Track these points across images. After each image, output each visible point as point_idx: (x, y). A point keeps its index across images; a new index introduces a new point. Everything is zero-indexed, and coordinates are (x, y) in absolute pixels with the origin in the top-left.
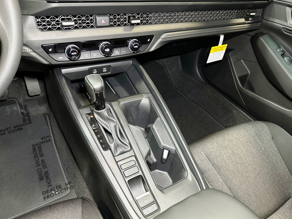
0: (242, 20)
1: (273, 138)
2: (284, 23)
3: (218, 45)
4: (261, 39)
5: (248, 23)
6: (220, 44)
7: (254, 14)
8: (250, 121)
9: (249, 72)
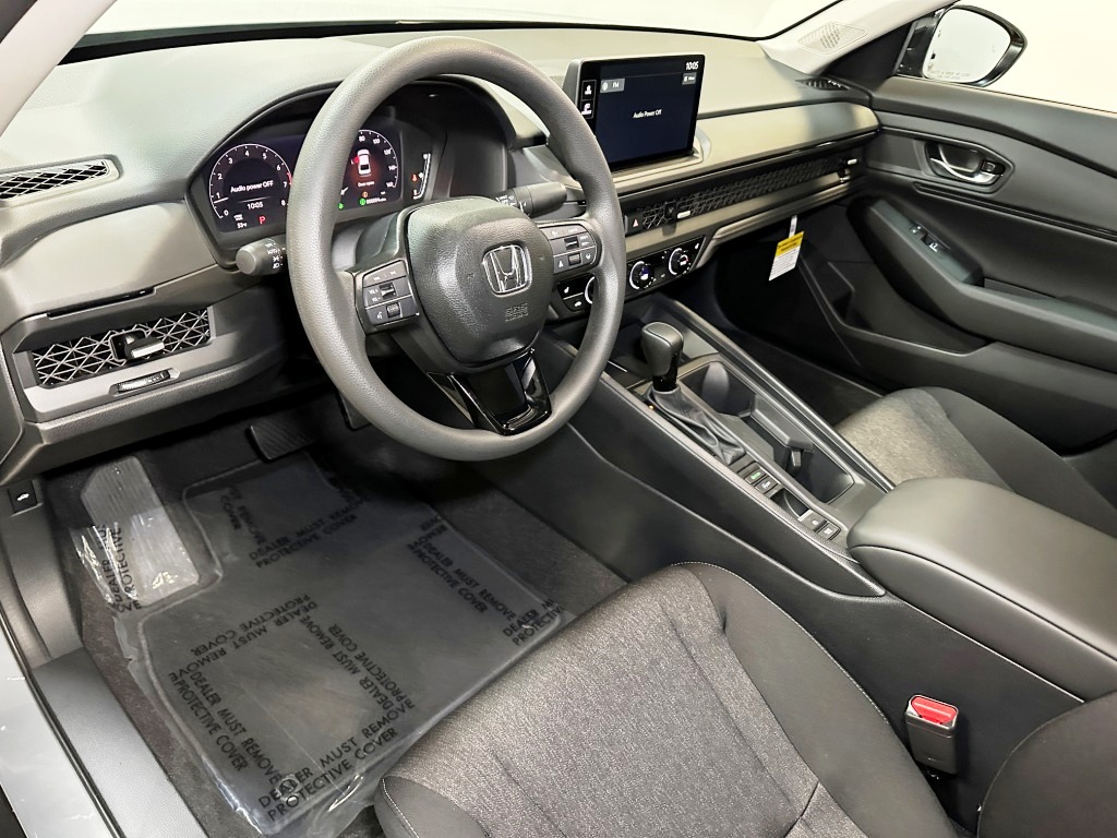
0: (834, 177)
1: (948, 416)
2: (915, 173)
3: (787, 236)
4: (874, 210)
5: (845, 182)
6: (792, 234)
7: (854, 161)
8: (876, 399)
9: (852, 288)
